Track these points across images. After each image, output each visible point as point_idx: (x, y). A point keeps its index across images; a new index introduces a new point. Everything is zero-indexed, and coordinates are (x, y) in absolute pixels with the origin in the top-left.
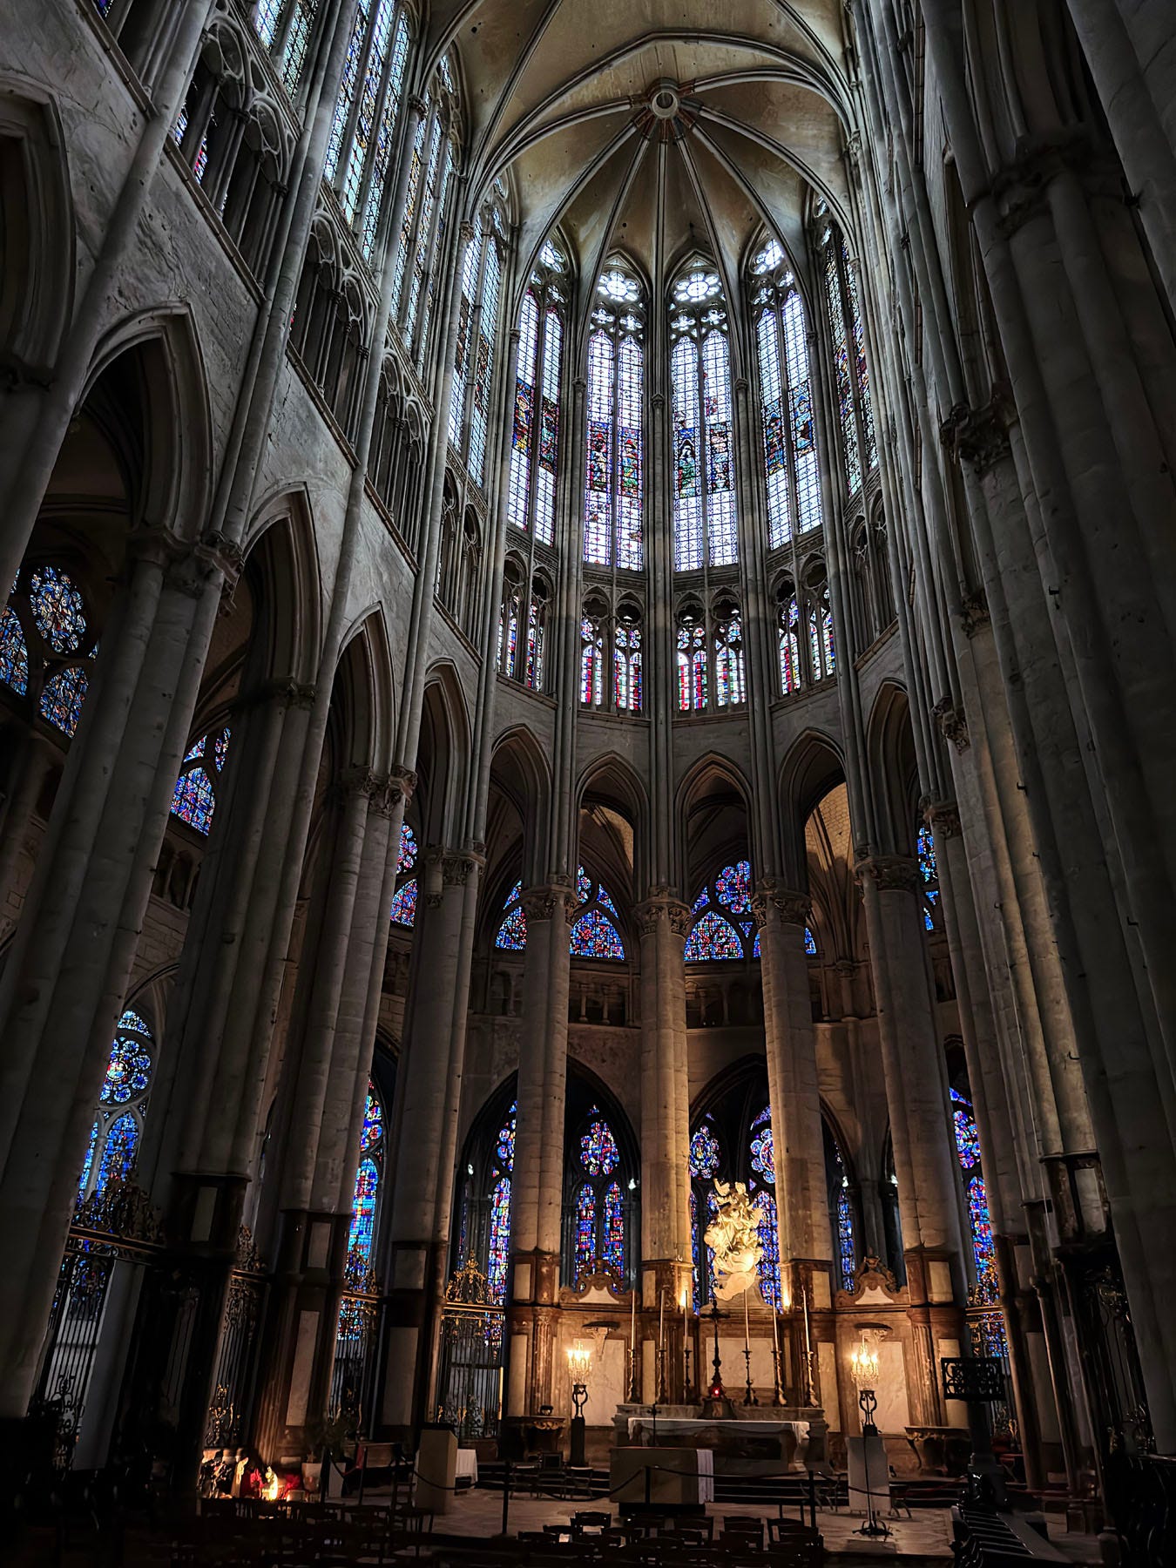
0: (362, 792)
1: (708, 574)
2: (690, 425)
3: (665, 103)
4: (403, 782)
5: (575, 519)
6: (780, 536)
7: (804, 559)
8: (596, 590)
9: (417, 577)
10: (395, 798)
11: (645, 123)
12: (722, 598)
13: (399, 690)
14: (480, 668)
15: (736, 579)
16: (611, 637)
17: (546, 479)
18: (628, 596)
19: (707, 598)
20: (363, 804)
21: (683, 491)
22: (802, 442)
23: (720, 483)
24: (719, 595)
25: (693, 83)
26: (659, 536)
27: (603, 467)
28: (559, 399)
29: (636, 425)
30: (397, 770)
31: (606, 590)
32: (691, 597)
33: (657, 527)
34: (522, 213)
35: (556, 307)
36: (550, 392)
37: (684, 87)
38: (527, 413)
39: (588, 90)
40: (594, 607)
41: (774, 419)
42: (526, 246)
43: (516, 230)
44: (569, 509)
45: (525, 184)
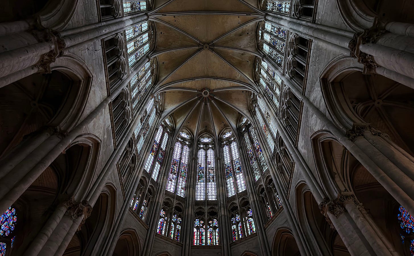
0: (65, 204)
1: (206, 202)
2: (202, 166)
3: (206, 93)
4: (85, 209)
5: (165, 177)
6: (232, 193)
7: (241, 199)
8: (168, 199)
9: (115, 150)
10: (79, 215)
11: (200, 97)
12: (211, 210)
13: (95, 178)
14: (124, 202)
15: (217, 205)
16: (171, 218)
17: (158, 166)
18: (179, 204)
19: (206, 209)
20: (64, 210)
21: (200, 181)
22: (237, 171)
23: (211, 180)
24: (210, 208)
25: (213, 90)
26: (191, 189)
27: (176, 170)
28: (165, 150)
29: (186, 163)
30: (85, 202)
31: (172, 199)
32: (200, 208)
33: (191, 187)
34: (164, 109)
35: (168, 132)
36: (163, 147)
37: (211, 91)
38: (156, 148)
39: (188, 84)
40: (167, 204)
41: (228, 167)
42: (163, 115)
43: (162, 112)
44: (164, 174)
45: (166, 104)
